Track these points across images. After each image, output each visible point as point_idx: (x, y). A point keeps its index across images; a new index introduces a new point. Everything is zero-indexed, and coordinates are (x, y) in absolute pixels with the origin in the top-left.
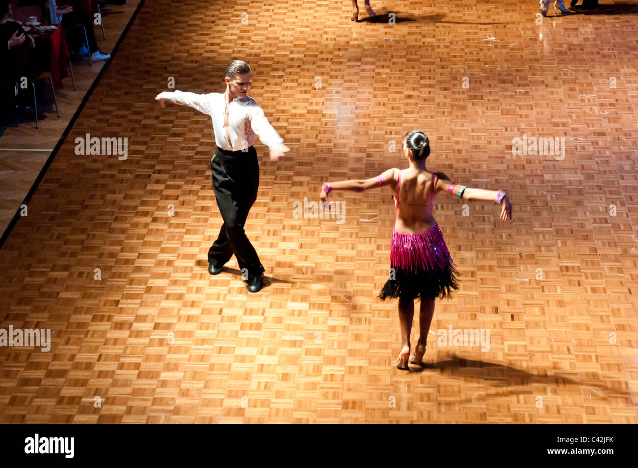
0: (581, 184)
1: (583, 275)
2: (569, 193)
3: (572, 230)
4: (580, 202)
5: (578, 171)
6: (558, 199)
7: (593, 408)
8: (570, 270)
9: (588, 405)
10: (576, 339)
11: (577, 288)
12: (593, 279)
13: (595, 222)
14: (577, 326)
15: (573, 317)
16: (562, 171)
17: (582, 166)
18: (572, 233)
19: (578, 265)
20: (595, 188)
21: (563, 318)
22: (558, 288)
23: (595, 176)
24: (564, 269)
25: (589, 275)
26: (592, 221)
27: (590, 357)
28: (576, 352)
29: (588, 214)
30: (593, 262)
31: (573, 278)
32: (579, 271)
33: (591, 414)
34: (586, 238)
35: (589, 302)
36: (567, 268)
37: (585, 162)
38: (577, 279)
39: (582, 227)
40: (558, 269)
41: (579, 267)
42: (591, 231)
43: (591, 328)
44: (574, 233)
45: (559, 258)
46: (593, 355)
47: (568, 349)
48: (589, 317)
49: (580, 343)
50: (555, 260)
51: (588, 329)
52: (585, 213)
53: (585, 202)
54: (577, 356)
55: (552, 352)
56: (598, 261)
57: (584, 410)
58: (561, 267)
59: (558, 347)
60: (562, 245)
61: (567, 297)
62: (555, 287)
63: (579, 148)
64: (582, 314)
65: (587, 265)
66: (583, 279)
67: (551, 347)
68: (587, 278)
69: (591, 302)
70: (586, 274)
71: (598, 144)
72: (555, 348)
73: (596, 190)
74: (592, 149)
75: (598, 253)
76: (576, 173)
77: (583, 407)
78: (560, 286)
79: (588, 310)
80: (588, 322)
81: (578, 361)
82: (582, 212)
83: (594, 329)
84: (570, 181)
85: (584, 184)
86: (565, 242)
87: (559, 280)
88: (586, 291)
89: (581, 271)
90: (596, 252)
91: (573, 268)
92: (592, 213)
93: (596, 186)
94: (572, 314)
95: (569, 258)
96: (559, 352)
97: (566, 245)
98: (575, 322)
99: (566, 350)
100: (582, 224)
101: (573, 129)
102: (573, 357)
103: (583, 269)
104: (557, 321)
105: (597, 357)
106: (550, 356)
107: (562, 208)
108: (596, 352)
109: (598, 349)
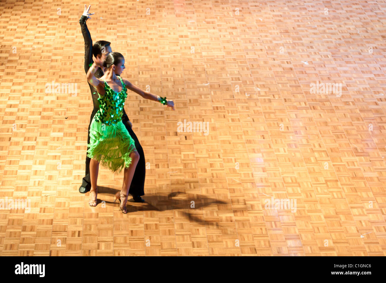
0: (224, 57)
1: (227, 111)
2: (217, 63)
3: (219, 85)
4: (223, 68)
5: (222, 50)
6: (210, 67)
7: (234, 189)
8: (218, 108)
9: (230, 188)
10: (223, 150)
11: (223, 119)
12: (232, 113)
13: (233, 80)
14: (224, 142)
15: (221, 137)
16: (213, 50)
17: (224, 47)
18: (219, 87)
19: (224, 105)
20: (232, 60)
21: (216, 137)
22: (212, 120)
23: (232, 52)
24: (216, 108)
25: (230, 111)
26: (231, 79)
27: (231, 159)
28: (223, 157)
29: (228, 75)
30: (232, 104)
31: (220, 114)
32: (224, 109)
33: (232, 193)
34: (228, 89)
35: (230, 127)
36: (217, 107)
37: (226, 45)
38: (222, 114)
39: (225, 83)
40: (212, 108)
41: (224, 107)
42: (230, 85)
43: (231, 143)
44: (221, 87)
45: (212, 101)
46: (233, 159)
47: (219, 155)
48: (230, 136)
49: (225, 151)
50: (210, 104)
51: (230, 143)
52: (227, 75)
53: (227, 69)
54: (224, 159)
55: (209, 157)
56: (235, 103)
57: (228, 190)
58: (214, 107)
59: (213, 154)
60: (214, 94)
61: (217, 125)
62: (210, 119)
63: (222, 36)
64: (226, 135)
65: (229, 105)
66: (226, 114)
67: (209, 154)
68: (229, 113)
69: (232, 127)
70: (228, 111)
71: (233, 34)
72: (211, 155)
73: (233, 61)
74: (229, 37)
75: (235, 98)
76: (221, 51)
77: (227, 189)
78: (213, 118)
79: (230, 132)
80: (230, 139)
81: (224, 162)
82: (225, 74)
83: (233, 143)
84: (217, 56)
85: (225, 58)
86: (216, 92)
87: (213, 115)
88: (229, 121)
89: (226, 109)
90: (234, 98)
91: (220, 107)
92: (231, 74)
93: (233, 59)
94: (221, 135)
95: (218, 102)
96: (213, 157)
97: (216, 94)
98: (222, 139)
99: (217, 156)
100: (225, 81)
101: (218, 25)
102: (222, 160)
103: (226, 108)
104: (212, 139)
105: (235, 160)
106: (208, 160)
107: (213, 72)
108: (235, 156)
109: (236, 155)
